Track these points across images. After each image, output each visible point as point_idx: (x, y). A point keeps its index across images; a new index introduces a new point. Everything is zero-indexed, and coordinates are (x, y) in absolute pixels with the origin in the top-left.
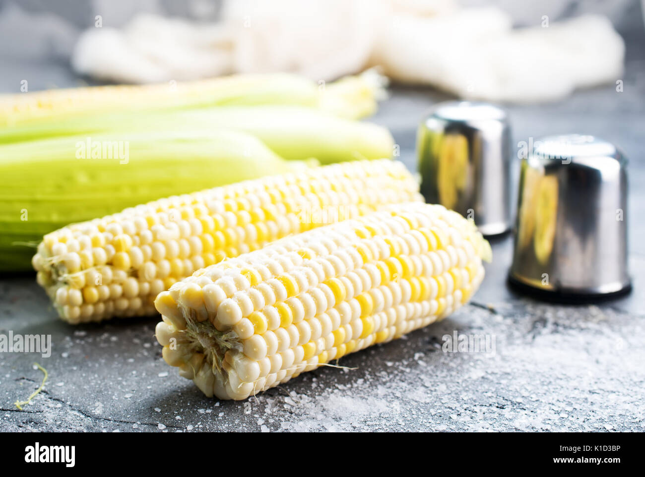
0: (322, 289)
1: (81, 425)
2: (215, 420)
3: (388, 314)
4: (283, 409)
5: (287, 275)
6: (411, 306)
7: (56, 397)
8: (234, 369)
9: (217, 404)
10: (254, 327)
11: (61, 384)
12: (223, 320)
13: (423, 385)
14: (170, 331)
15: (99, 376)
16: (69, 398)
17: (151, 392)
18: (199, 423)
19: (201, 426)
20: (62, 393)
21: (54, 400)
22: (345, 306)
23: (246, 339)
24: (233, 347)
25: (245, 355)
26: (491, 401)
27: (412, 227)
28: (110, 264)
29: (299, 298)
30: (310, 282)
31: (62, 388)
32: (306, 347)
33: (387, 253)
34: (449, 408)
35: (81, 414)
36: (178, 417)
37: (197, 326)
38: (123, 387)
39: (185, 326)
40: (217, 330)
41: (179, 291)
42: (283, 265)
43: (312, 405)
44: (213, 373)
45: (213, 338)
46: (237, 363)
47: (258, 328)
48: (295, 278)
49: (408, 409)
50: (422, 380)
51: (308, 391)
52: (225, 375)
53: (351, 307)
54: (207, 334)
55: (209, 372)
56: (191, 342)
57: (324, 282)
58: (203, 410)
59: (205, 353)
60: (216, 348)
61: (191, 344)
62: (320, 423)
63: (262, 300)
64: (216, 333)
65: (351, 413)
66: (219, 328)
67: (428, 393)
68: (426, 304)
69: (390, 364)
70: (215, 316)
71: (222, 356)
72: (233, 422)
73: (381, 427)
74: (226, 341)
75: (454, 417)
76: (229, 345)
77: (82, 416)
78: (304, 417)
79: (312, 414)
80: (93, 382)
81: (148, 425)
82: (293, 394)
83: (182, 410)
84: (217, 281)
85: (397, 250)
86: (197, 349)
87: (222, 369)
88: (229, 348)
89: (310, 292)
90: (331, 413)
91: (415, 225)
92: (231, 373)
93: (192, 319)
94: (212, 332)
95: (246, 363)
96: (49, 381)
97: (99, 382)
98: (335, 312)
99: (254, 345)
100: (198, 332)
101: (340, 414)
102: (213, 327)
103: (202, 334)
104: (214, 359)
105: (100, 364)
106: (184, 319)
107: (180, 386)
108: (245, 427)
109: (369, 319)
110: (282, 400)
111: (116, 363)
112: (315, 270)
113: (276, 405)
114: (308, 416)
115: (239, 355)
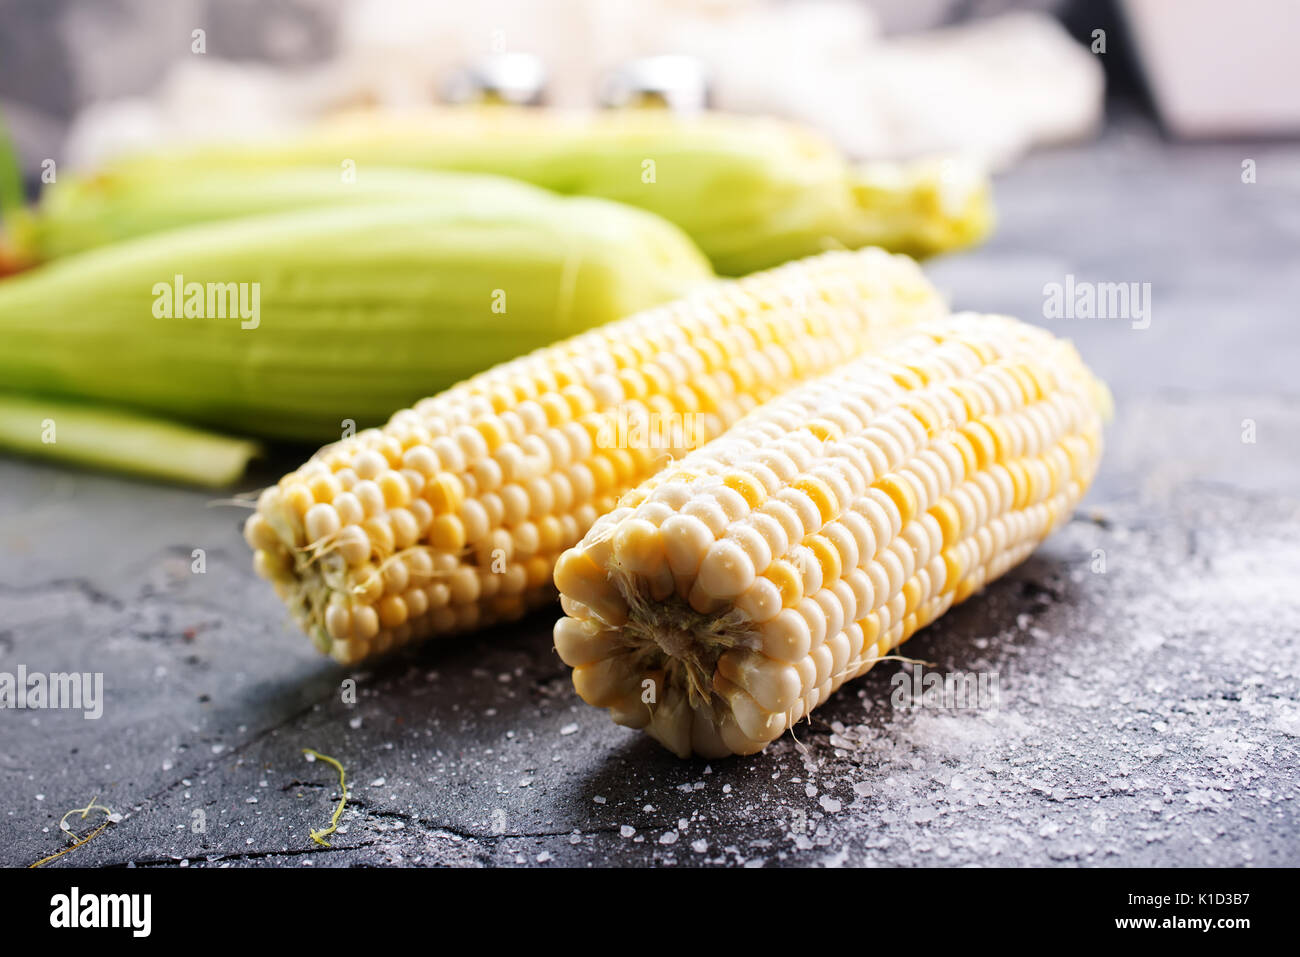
0: (875, 499)
1: (464, 857)
2: (721, 802)
3: (979, 541)
4: (835, 760)
5: (809, 478)
6: (1010, 518)
7: (384, 810)
8: (743, 690)
9: (708, 770)
10: (781, 593)
11: (380, 782)
12: (712, 589)
13: (1067, 674)
14: (588, 632)
15: (445, 753)
16: (410, 807)
17: (565, 767)
18: (695, 813)
19: (702, 818)
20: (392, 800)
21: (382, 815)
22: (915, 528)
23: (769, 621)
24: (737, 643)
25: (766, 657)
26: (1208, 688)
27: (983, 362)
28: (424, 541)
29: (843, 521)
30: (852, 486)
31: (385, 789)
32: (864, 624)
33: (960, 413)
34: (1140, 711)
35: (452, 834)
36: (648, 808)
37: (654, 611)
38: (503, 765)
39: (628, 615)
40: (697, 613)
41: (611, 541)
42: (793, 457)
43: (887, 743)
44: (690, 708)
45: (690, 632)
46: (751, 676)
47: (788, 594)
48: (827, 481)
49: (1069, 723)
50: (1059, 665)
51: (864, 718)
52: (721, 706)
53: (925, 530)
54: (677, 626)
55: (680, 707)
56: (633, 650)
57: (873, 485)
58: (688, 785)
59: (666, 668)
60: (698, 652)
61: (633, 654)
62: (923, 774)
63: (781, 533)
64: (696, 620)
65: (971, 747)
66: (705, 607)
67: (1085, 689)
68: (1030, 512)
69: (982, 643)
70: (691, 582)
71: (713, 667)
72: (758, 800)
73: (1042, 766)
74: (721, 633)
75: (1160, 726)
76: (729, 641)
77: (457, 838)
78: (882, 768)
79: (897, 758)
80: (441, 768)
81: (596, 832)
82: (837, 726)
83: (646, 793)
84: (684, 509)
85: (975, 408)
86: (649, 662)
87: (713, 696)
88: (730, 646)
89: (858, 508)
90: (934, 753)
91: (987, 355)
92: (736, 700)
93: (643, 597)
94: (686, 618)
95: (772, 672)
96: (352, 780)
97: (453, 765)
98: (902, 544)
99: (787, 632)
100: (656, 623)
101: (951, 753)
102: (688, 608)
103: (666, 628)
104: (691, 678)
105: (433, 729)
106: (624, 600)
107: (614, 746)
108: (787, 804)
109: (952, 553)
110: (823, 743)
111: (464, 722)
112: (855, 462)
113: (817, 753)
114: (892, 765)
115: (752, 659)
